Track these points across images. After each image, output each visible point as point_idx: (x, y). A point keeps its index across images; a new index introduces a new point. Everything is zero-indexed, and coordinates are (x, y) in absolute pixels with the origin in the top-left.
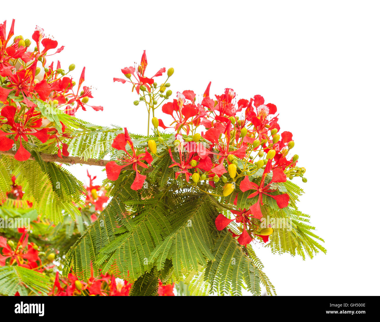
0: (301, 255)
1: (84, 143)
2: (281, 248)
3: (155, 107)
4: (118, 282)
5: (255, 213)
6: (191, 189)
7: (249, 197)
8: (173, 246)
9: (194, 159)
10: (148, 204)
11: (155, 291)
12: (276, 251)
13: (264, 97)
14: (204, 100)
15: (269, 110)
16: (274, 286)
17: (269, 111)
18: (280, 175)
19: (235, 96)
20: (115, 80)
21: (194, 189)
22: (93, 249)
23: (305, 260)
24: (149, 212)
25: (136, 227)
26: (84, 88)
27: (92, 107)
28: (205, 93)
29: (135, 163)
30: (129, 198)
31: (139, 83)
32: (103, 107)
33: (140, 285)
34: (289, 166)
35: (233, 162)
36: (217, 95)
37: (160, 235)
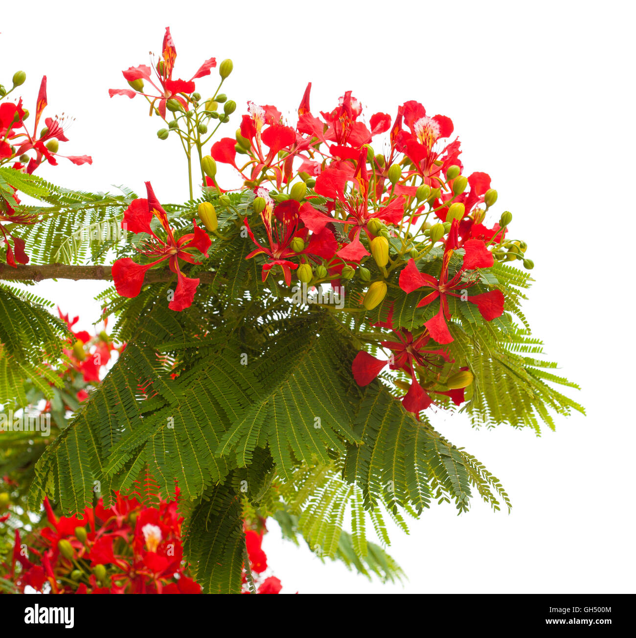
0: (530, 426)
1: (56, 234)
2: (490, 416)
3: (202, 141)
4: (149, 535)
5: (437, 335)
6: (289, 312)
7: (420, 305)
8: (269, 421)
9: (298, 236)
10: (207, 345)
11: (236, 528)
12: (481, 422)
13: (423, 105)
14: (301, 120)
15: (438, 126)
16: (497, 478)
17: (440, 129)
18: (479, 254)
19: (361, 111)
20: (112, 93)
21: (296, 311)
22: (96, 450)
23: (540, 436)
24: (209, 361)
25: (184, 394)
26: (48, 121)
27: (68, 158)
28: (301, 108)
29: (173, 256)
30: (164, 339)
31: (162, 96)
32: (90, 157)
33: (204, 519)
34: (492, 241)
35: (381, 234)
36: (325, 112)
37: (239, 405)
